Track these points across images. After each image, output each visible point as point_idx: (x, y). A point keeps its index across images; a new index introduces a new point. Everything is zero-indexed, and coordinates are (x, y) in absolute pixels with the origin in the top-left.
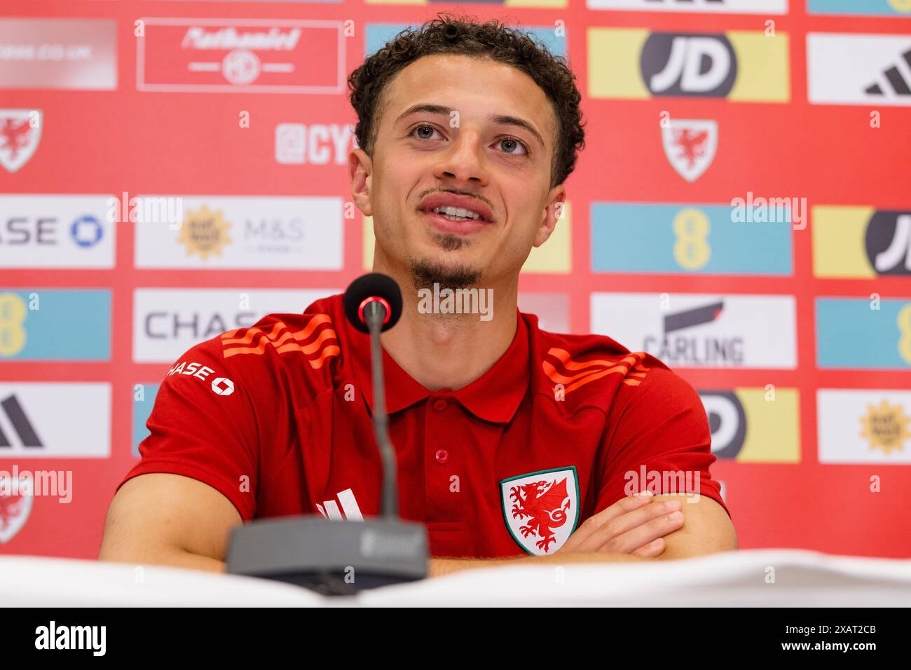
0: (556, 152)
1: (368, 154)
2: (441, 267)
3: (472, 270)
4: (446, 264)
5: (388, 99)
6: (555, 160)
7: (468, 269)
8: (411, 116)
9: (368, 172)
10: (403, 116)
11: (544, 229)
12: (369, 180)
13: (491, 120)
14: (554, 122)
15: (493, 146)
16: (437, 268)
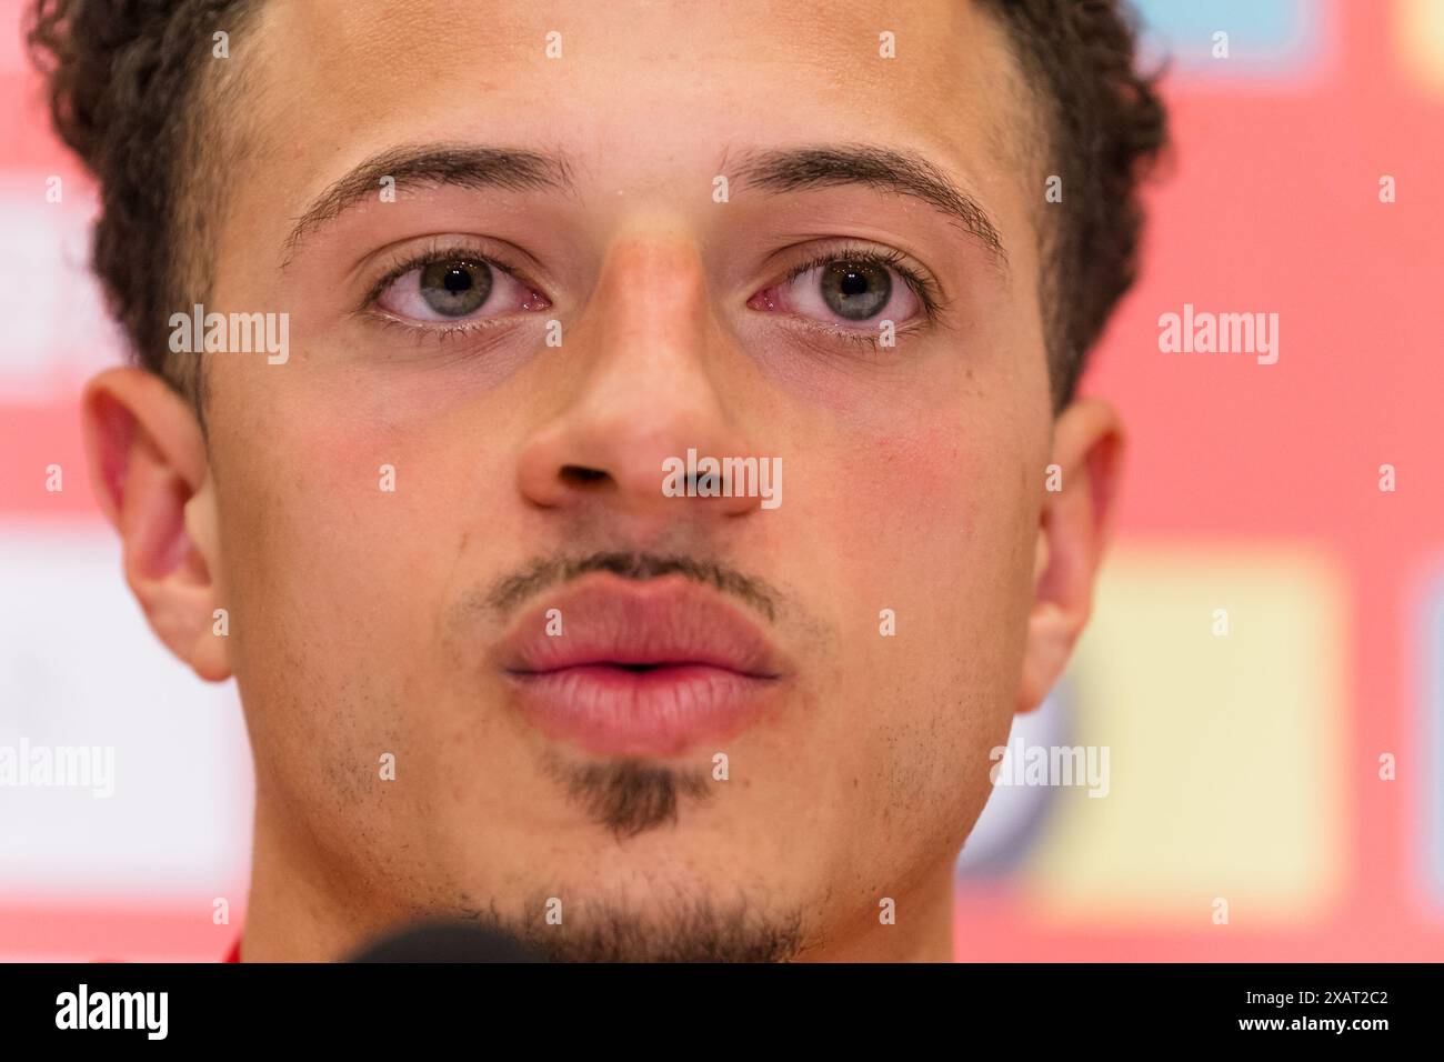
0: (1049, 246)
1: (177, 386)
2: (619, 926)
3: (753, 920)
4: (633, 909)
5: (234, 129)
6: (1052, 280)
7: (736, 921)
8: (362, 210)
9: (192, 478)
10: (322, 212)
11: (1047, 620)
12: (200, 515)
13: (742, 180)
14: (1027, 115)
15: (764, 299)
16: (597, 933)
